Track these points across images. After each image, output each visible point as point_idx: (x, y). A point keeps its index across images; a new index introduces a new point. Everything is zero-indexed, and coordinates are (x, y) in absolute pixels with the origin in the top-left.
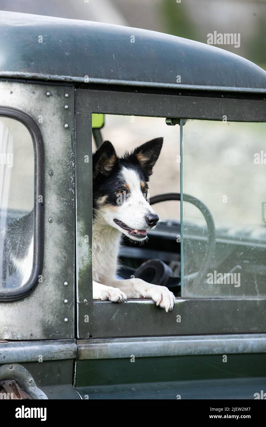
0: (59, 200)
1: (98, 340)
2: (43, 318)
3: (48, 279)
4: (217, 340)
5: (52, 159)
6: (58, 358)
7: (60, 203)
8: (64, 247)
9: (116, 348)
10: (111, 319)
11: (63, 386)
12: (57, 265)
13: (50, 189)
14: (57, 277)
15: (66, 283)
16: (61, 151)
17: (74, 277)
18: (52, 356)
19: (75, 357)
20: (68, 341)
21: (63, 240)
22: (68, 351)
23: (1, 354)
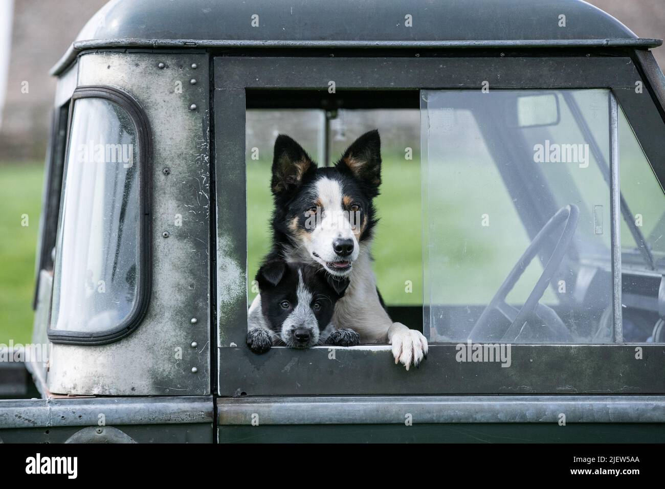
0: (180, 208)
1: (257, 398)
2: (153, 367)
3: (163, 315)
5: (169, 152)
6: (179, 420)
7: (182, 212)
8: (191, 270)
10: (283, 371)
12: (177, 296)
13: (164, 193)
14: (179, 312)
15: (194, 320)
16: (185, 141)
17: (208, 311)
18: (167, 418)
19: (209, 420)
20: (202, 398)
21: (188, 261)
22: (194, 411)
23: (74, 413)
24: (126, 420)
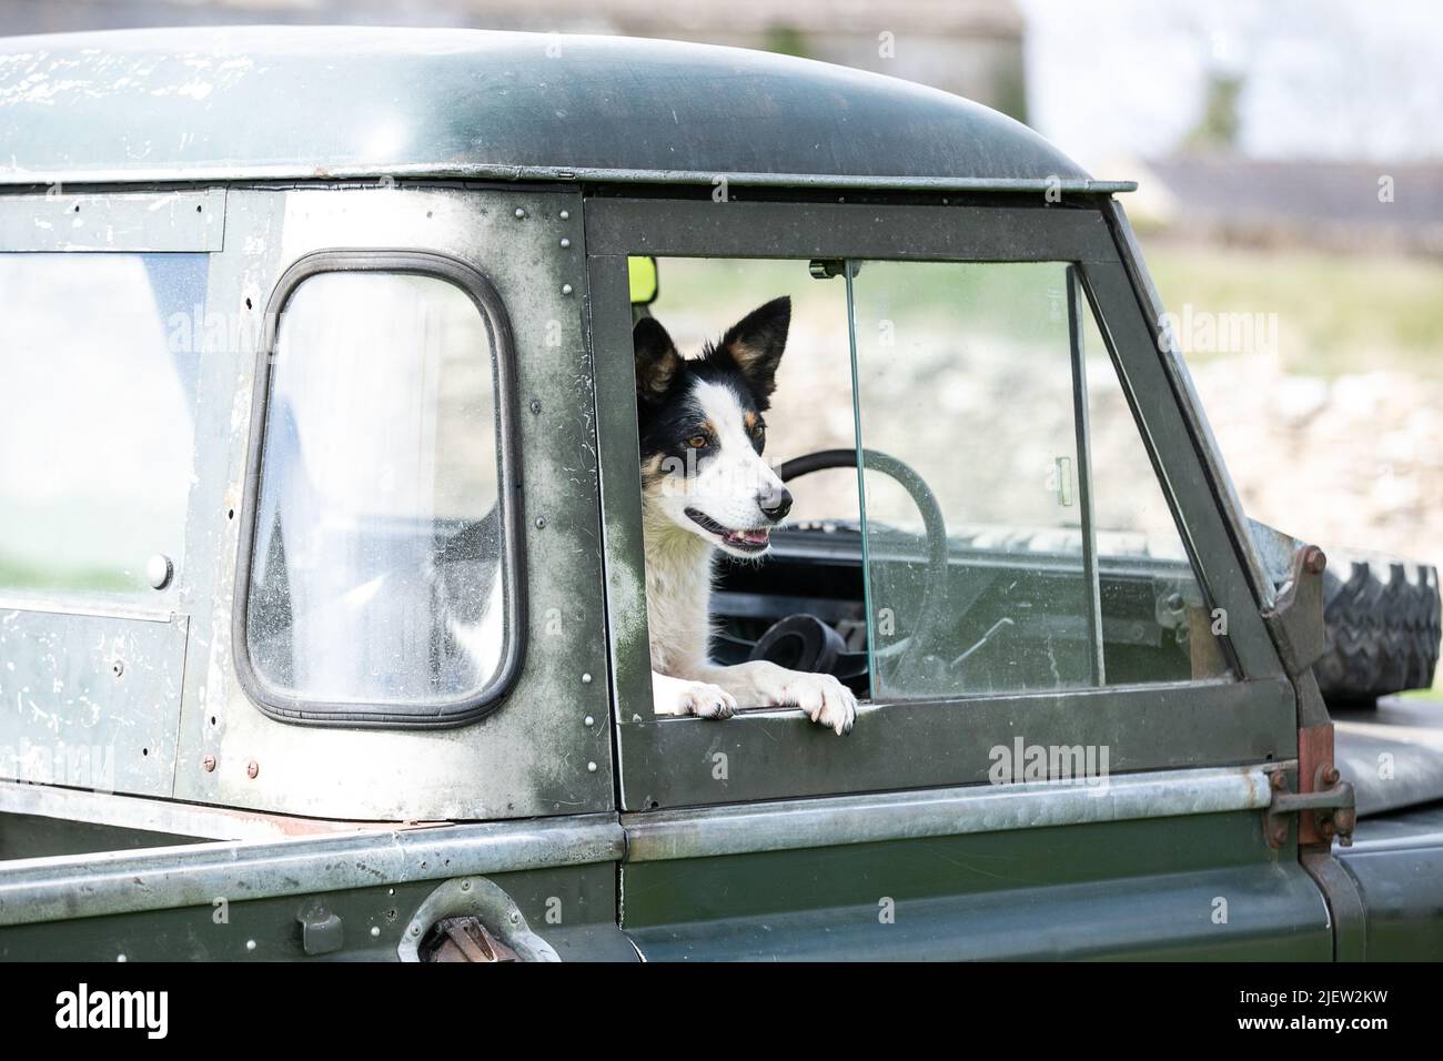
0: (557, 473)
1: (673, 812)
2: (535, 764)
3: (543, 669)
4: (964, 800)
5: (537, 372)
6: (579, 859)
7: (562, 480)
8: (577, 587)
9: (719, 830)
10: (703, 761)
11: (594, 927)
12: (562, 633)
13: (535, 447)
14: (565, 663)
15: (587, 677)
16: (559, 351)
17: (606, 660)
18: (564, 856)
19: (618, 855)
20: (601, 818)
21: (573, 570)
22: (601, 841)
23: (438, 855)
24: (509, 865)
